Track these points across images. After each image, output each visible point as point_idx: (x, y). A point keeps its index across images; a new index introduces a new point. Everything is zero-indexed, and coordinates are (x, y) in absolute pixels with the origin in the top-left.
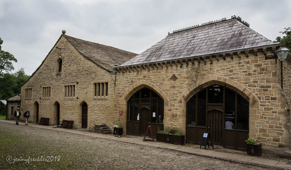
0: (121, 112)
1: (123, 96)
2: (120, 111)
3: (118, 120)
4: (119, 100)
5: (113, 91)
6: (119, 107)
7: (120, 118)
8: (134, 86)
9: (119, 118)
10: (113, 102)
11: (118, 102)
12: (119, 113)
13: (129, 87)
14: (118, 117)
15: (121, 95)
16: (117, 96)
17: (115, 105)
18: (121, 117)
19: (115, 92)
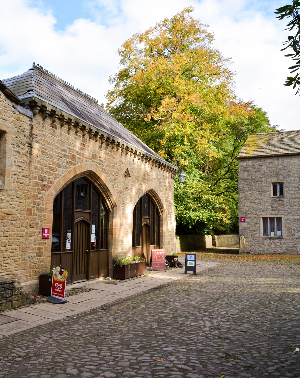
0: (46, 231)
1: (50, 187)
2: (43, 230)
3: (37, 253)
4: (41, 198)
5: (24, 167)
6: (40, 216)
7: (42, 249)
8: (76, 170)
9: (39, 249)
10: (22, 200)
11: (38, 204)
12: (39, 233)
13: (66, 168)
14: (37, 247)
15: (46, 183)
16: (36, 184)
17: (29, 211)
18: (45, 243)
19: (30, 173)
